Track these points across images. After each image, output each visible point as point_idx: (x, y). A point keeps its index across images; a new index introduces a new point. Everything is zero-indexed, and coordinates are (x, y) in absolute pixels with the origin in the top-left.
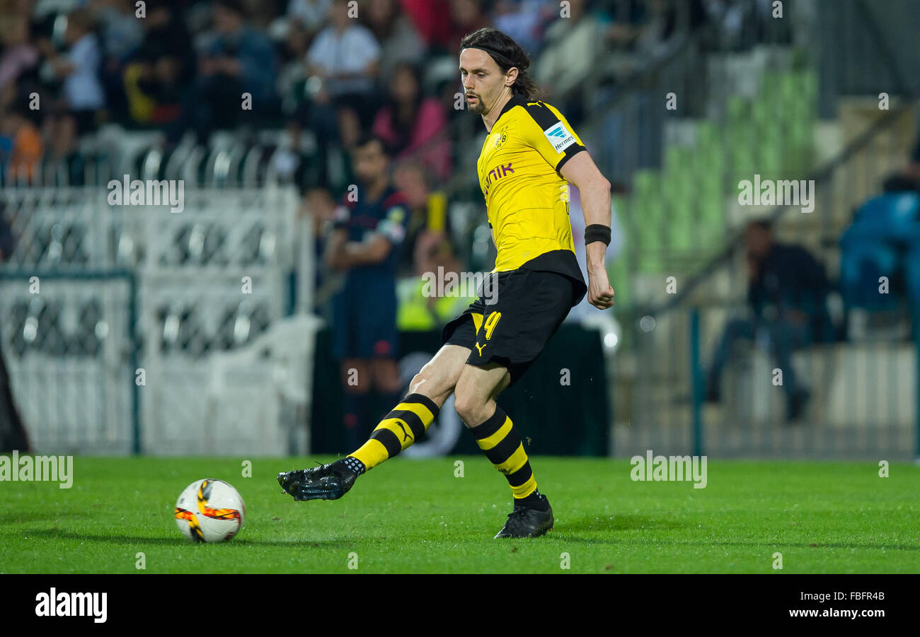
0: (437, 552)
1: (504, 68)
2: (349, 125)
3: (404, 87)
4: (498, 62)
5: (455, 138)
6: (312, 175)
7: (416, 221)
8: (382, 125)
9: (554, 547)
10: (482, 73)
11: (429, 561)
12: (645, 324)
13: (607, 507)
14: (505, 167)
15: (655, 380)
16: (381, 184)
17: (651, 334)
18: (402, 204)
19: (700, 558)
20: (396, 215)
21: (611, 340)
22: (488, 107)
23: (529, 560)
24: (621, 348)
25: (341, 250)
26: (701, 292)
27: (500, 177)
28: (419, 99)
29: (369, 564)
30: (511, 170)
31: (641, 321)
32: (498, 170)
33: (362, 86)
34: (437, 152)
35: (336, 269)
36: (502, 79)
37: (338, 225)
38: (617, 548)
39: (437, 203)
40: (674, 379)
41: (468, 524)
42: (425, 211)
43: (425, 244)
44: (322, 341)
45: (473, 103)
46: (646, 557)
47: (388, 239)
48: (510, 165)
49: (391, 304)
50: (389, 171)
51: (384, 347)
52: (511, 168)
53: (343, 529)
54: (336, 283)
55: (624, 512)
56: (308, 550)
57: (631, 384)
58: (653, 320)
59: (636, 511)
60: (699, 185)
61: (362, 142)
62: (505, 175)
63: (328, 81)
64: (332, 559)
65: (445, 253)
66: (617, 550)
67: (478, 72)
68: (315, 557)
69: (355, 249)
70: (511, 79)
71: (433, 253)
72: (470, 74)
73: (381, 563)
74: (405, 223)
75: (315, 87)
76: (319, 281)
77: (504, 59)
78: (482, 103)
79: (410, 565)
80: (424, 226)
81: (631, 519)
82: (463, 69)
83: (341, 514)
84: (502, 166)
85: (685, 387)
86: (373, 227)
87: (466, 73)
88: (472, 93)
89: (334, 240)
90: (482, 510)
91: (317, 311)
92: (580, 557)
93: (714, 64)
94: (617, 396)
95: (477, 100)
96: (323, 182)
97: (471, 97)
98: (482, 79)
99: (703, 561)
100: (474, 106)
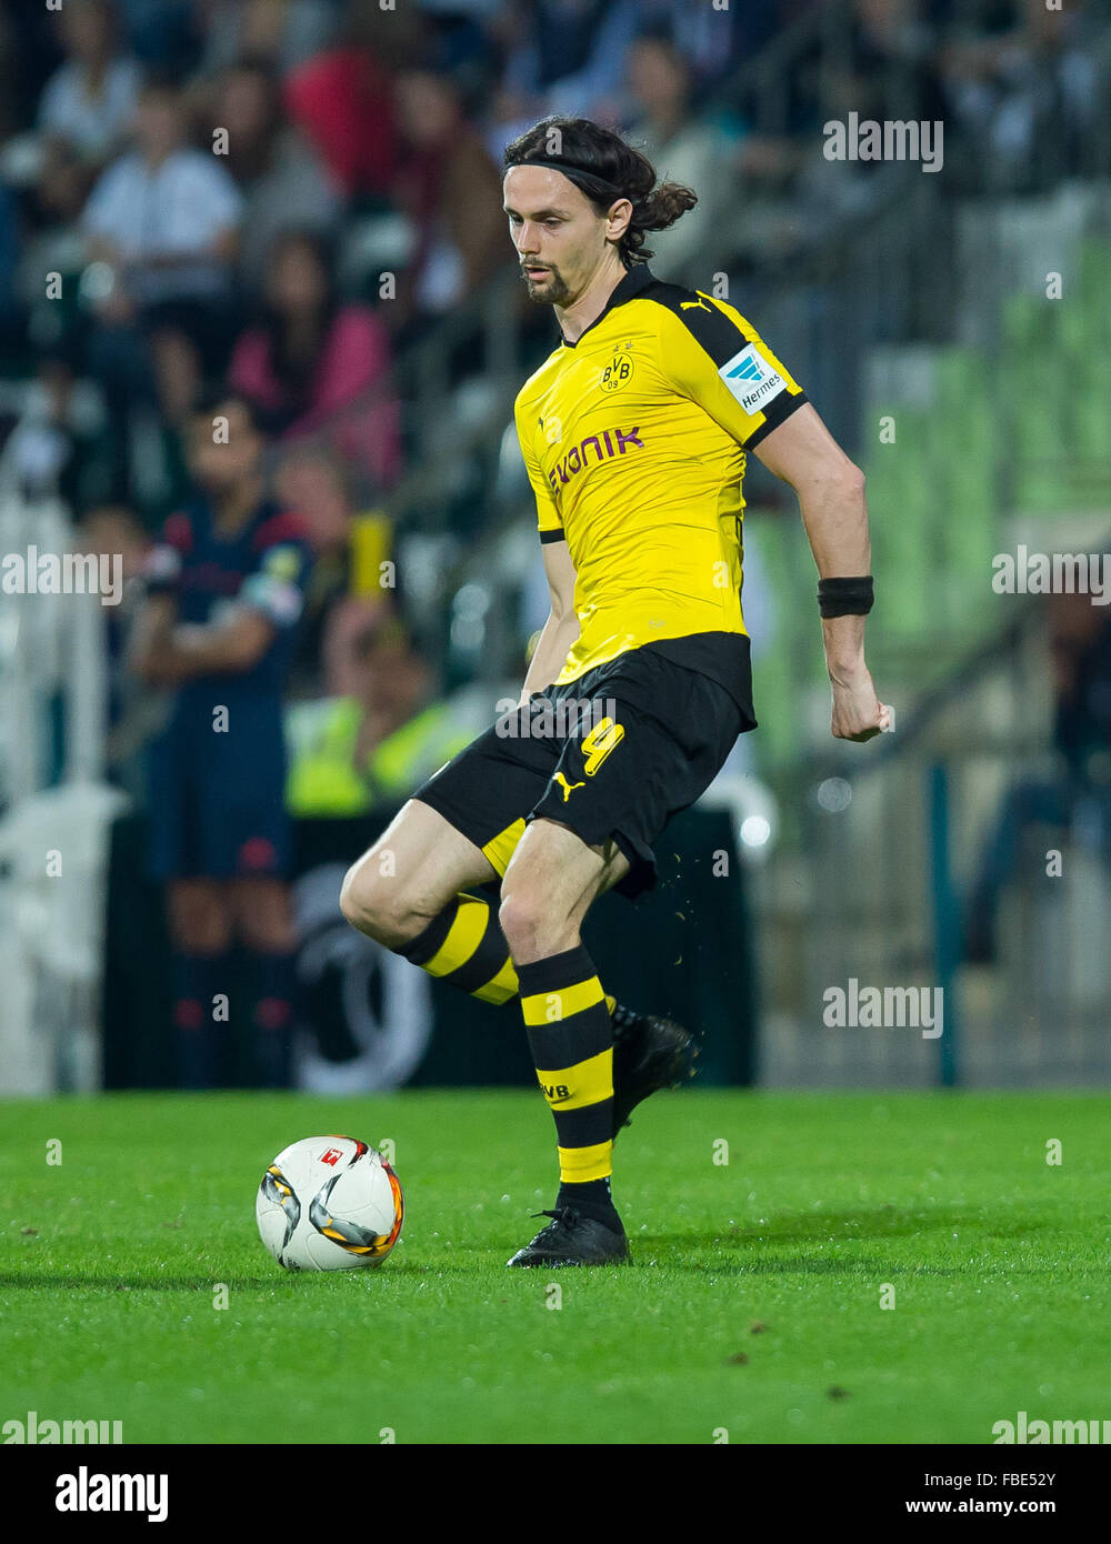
0: (383, 1300)
1: (602, 204)
2: (176, 367)
3: (296, 283)
4: (588, 192)
5: (409, 392)
6: (97, 478)
7: (324, 578)
8: (249, 368)
9: (638, 1284)
10: (553, 219)
11: (366, 1320)
12: (828, 794)
13: (752, 1197)
14: (624, 434)
15: (853, 918)
16: (248, 496)
17: (841, 817)
18: (293, 538)
19: (957, 1307)
20: (282, 563)
21: (756, 831)
22: (573, 288)
23: (586, 1315)
24: (779, 849)
25: (163, 643)
26: (951, 723)
27: (611, 453)
28: (329, 309)
29: (234, 1326)
30: (637, 441)
31: (820, 789)
32: (607, 440)
33: (204, 282)
34: (370, 425)
35: (153, 682)
36: (598, 228)
37: (156, 589)
38: (774, 1286)
39: (370, 534)
40: (895, 915)
41: (449, 1239)
42: (345, 554)
43: (346, 627)
44: (125, 841)
45: (540, 282)
46: (838, 1305)
47: (265, 616)
48: (636, 430)
49: (274, 760)
50: (264, 468)
51: (259, 852)
52: (638, 436)
53: (176, 1252)
54: (153, 715)
55: (790, 1207)
56: (100, 1300)
57: (798, 926)
58: (847, 787)
59: (817, 1205)
60: (943, 490)
61: (207, 406)
62: (623, 450)
63: (128, 274)
64: (153, 1318)
65: (392, 644)
66: (774, 1290)
67: (545, 217)
68: (116, 1314)
69: (193, 640)
70: (617, 227)
71: (366, 645)
72: (527, 223)
73: (260, 1324)
74: (301, 581)
75: (101, 286)
76: (115, 711)
77: (600, 185)
78: (559, 282)
79: (322, 1329)
80: (343, 588)
81: (805, 1220)
82: (511, 211)
83: (170, 1221)
84: (618, 433)
85: (918, 933)
86: (233, 591)
87: (519, 219)
88: (536, 262)
89: (148, 621)
90: (480, 1206)
91: (112, 776)
92: (695, 1306)
93: (971, 225)
94: (771, 954)
95: (549, 276)
96: (122, 494)
97: (535, 270)
98: (556, 232)
99: (964, 1312)
100: (542, 288)
